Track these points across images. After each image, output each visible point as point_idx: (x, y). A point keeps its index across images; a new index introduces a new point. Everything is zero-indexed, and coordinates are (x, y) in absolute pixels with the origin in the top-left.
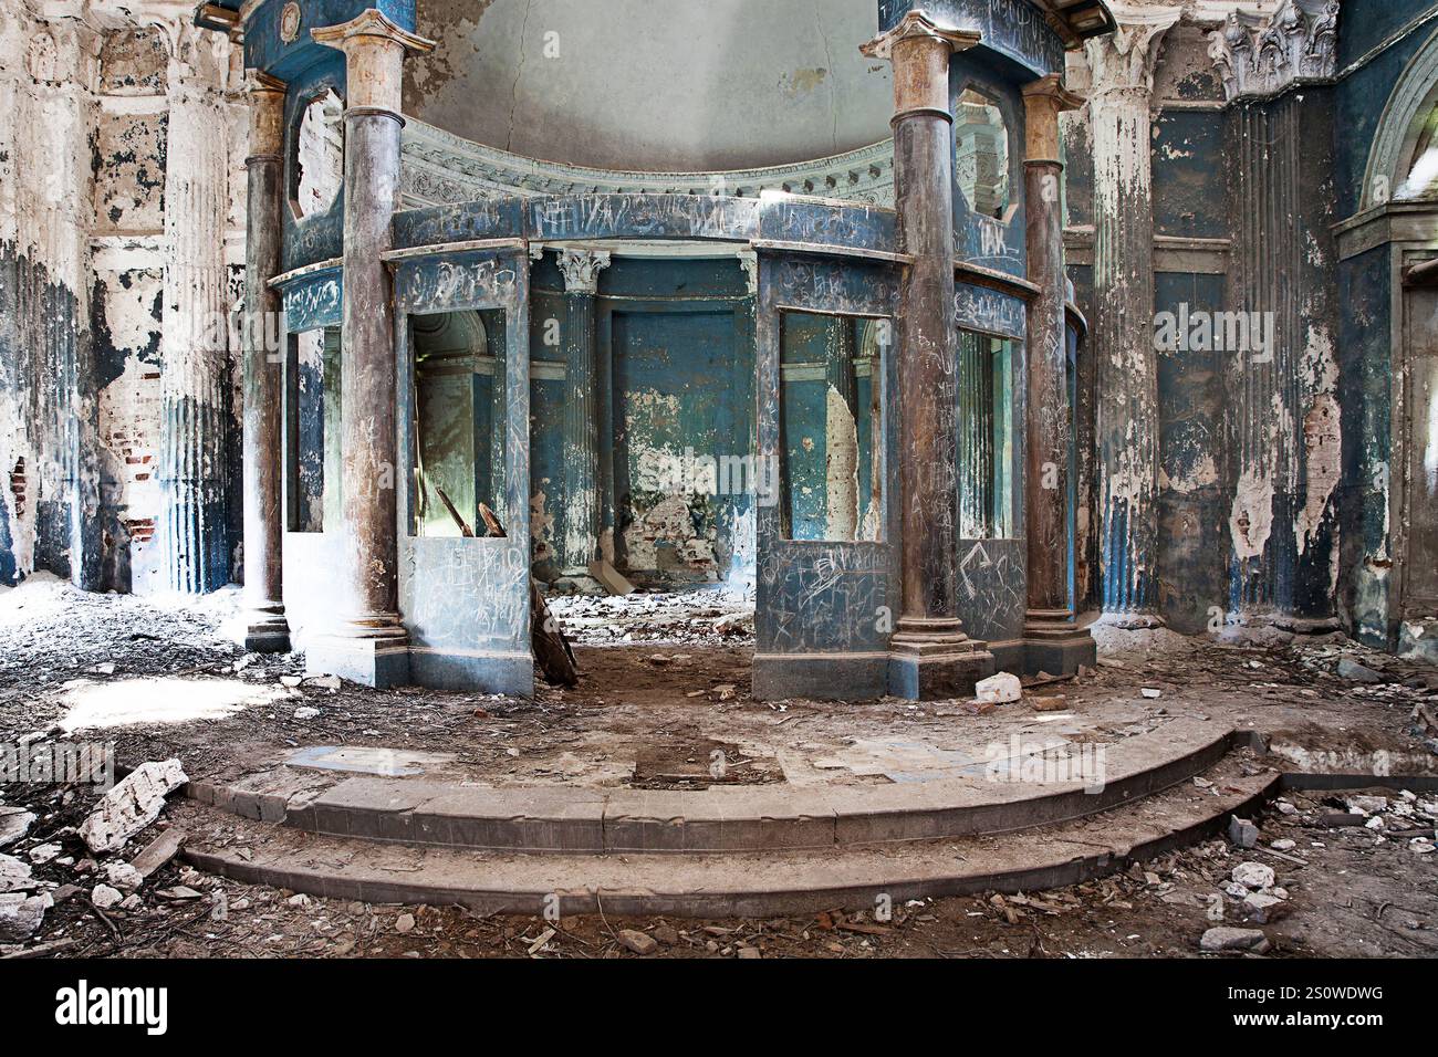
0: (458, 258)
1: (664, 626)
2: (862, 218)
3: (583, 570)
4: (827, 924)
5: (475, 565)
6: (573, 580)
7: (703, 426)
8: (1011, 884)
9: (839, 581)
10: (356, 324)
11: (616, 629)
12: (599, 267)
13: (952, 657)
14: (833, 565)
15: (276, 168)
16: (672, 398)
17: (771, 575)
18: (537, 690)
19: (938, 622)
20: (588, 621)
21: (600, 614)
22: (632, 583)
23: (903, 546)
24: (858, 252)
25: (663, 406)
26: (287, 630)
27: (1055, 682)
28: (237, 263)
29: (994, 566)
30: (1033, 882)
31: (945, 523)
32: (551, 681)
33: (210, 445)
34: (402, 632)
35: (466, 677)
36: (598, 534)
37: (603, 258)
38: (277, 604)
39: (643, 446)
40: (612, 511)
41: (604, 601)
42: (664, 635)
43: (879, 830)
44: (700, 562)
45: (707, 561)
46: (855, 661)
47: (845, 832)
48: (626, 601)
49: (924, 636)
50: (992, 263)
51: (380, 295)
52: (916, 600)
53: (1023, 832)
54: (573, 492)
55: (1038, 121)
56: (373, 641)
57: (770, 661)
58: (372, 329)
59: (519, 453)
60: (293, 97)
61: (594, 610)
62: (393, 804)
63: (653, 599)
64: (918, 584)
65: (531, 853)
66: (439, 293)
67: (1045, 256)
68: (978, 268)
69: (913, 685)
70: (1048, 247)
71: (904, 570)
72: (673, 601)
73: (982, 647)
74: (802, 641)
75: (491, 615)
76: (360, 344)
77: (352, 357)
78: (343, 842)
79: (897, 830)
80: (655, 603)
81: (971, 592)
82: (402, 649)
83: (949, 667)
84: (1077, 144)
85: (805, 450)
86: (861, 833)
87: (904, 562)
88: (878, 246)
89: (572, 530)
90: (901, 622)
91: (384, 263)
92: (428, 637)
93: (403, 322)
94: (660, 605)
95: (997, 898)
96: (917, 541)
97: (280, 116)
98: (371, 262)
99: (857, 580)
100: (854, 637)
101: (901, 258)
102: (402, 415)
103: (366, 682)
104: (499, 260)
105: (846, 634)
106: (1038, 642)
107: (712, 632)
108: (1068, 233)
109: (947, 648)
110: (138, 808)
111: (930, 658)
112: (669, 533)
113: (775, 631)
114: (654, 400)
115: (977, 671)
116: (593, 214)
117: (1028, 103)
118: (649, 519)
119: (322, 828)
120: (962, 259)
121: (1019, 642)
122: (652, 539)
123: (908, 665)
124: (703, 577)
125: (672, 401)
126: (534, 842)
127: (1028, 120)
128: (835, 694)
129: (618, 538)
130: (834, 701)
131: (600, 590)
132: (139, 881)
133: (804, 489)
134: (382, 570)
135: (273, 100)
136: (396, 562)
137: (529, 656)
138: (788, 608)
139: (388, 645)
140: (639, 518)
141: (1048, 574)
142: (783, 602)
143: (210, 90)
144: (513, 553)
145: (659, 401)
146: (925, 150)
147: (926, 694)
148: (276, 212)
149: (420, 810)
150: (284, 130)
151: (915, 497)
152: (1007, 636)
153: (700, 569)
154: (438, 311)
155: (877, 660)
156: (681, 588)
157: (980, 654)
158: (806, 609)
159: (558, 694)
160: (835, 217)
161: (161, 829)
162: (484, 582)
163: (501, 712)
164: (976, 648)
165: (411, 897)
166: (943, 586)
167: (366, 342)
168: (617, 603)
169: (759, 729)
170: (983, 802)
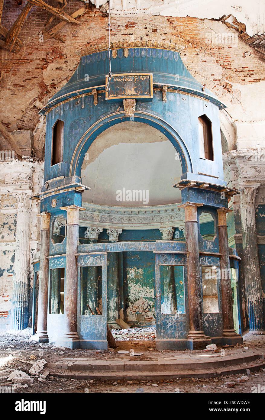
0: (91, 256)
1: (138, 336)
2: (178, 245)
3: (114, 322)
4: (162, 381)
5: (95, 321)
6: (111, 325)
7: (150, 278)
8: (196, 376)
9: (175, 323)
10: (69, 269)
11: (125, 337)
12: (119, 233)
13: (201, 340)
14: (173, 319)
15: (48, 232)
16: (140, 269)
17: (159, 322)
18: (108, 349)
19: (198, 332)
20: (116, 336)
21: (120, 334)
22: (129, 325)
23: (189, 315)
24: (177, 252)
25: (138, 272)
26: (48, 337)
27: (229, 347)
28: (33, 248)
29: (213, 319)
30: (200, 376)
31: (198, 310)
32: (111, 347)
33: (25, 293)
34: (78, 336)
35: (92, 346)
36: (119, 311)
37: (120, 231)
38: (45, 331)
39: (132, 284)
40: (123, 303)
41: (121, 331)
42: (137, 338)
43: (173, 367)
44: (150, 318)
45: (152, 318)
46: (179, 341)
47: (166, 367)
48: (127, 331)
49: (195, 335)
50: (209, 251)
51: (74, 263)
52: (193, 327)
53: (201, 369)
54: (111, 298)
55: (221, 217)
56: (72, 338)
57: (160, 341)
58: (73, 270)
59: (105, 297)
60: (53, 217)
61: (118, 333)
62: (87, 364)
63: (135, 330)
64: (193, 323)
65: (112, 371)
66: (87, 263)
67: (223, 247)
68: (205, 253)
69: (192, 347)
70: (224, 245)
71: (190, 320)
72: (141, 330)
73: (209, 338)
74: (167, 337)
75: (98, 332)
76: (70, 274)
77: (68, 276)
78: (78, 371)
79: (176, 368)
80: (136, 331)
81: (207, 325)
82: (78, 340)
83: (200, 342)
84: (237, 215)
85: (180, 284)
86: (170, 368)
87: (189, 318)
88: (181, 250)
89: (111, 310)
90: (189, 332)
91: (75, 256)
92: (84, 337)
93: (79, 269)
94: (137, 332)
95: (192, 379)
96: (192, 314)
97: (49, 220)
98: (73, 256)
99: (179, 323)
100: (179, 336)
101: (186, 252)
102: (79, 288)
103: (70, 348)
104: (100, 256)
105: (177, 335)
106: (226, 337)
107: (150, 337)
108: (235, 236)
109: (200, 338)
110: (40, 367)
111: (195, 340)
112: (140, 310)
113: (161, 334)
114: (135, 270)
115: (208, 343)
116: (121, 246)
117: (218, 213)
118: (134, 306)
119: (74, 369)
120: (202, 251)
121: (221, 337)
122: (135, 312)
123: (191, 342)
124: (151, 323)
125: (141, 270)
126: (112, 369)
127: (219, 217)
128: (175, 349)
129: (125, 311)
130: (174, 350)
131: (119, 328)
132: (45, 377)
133: (180, 296)
134: (74, 323)
135: (48, 217)
136: (77, 320)
137: (107, 341)
138: (163, 329)
139: (75, 339)
140: (131, 306)
141: (228, 321)
142: (162, 328)
143: (28, 209)
144: (103, 318)
145: (137, 270)
146: (191, 229)
147: (195, 349)
148: (48, 242)
149: (92, 364)
150: (50, 224)
151: (191, 304)
152: (218, 336)
153: (150, 320)
154: (87, 266)
155: (184, 341)
156: (144, 327)
157: (208, 339)
158: (167, 329)
159: (113, 350)
160: (172, 245)
161: (44, 371)
162: (97, 325)
163: (101, 353)
164: (207, 338)
165: (92, 378)
166: (199, 324)
167: (72, 273)
168: (125, 331)
169: (156, 355)
170: (193, 363)
